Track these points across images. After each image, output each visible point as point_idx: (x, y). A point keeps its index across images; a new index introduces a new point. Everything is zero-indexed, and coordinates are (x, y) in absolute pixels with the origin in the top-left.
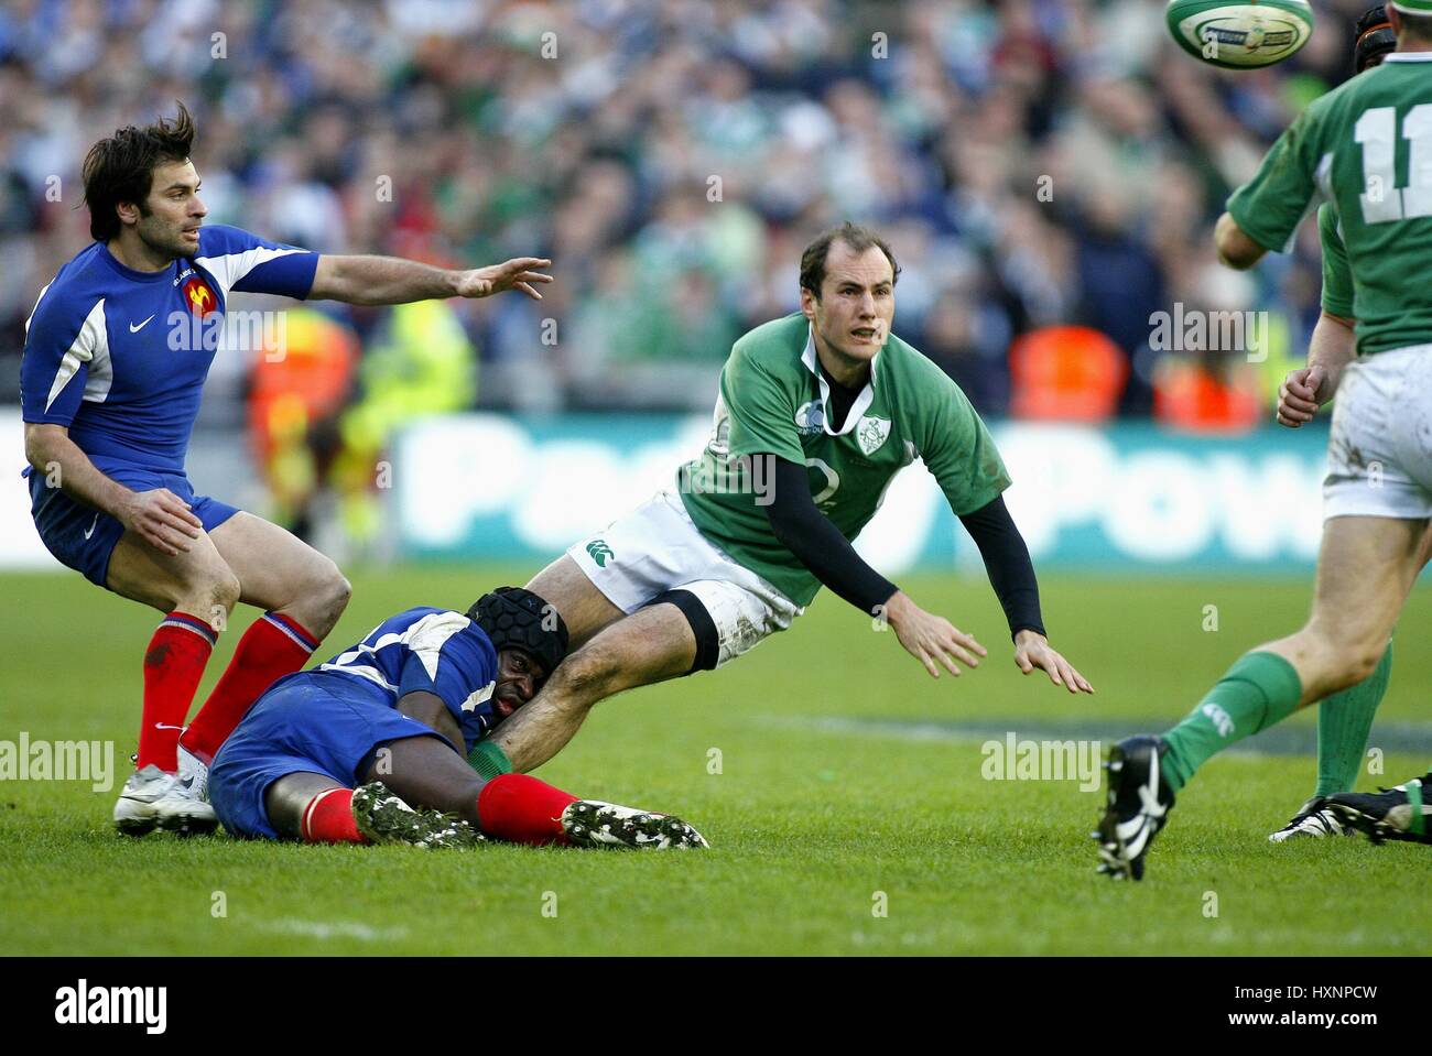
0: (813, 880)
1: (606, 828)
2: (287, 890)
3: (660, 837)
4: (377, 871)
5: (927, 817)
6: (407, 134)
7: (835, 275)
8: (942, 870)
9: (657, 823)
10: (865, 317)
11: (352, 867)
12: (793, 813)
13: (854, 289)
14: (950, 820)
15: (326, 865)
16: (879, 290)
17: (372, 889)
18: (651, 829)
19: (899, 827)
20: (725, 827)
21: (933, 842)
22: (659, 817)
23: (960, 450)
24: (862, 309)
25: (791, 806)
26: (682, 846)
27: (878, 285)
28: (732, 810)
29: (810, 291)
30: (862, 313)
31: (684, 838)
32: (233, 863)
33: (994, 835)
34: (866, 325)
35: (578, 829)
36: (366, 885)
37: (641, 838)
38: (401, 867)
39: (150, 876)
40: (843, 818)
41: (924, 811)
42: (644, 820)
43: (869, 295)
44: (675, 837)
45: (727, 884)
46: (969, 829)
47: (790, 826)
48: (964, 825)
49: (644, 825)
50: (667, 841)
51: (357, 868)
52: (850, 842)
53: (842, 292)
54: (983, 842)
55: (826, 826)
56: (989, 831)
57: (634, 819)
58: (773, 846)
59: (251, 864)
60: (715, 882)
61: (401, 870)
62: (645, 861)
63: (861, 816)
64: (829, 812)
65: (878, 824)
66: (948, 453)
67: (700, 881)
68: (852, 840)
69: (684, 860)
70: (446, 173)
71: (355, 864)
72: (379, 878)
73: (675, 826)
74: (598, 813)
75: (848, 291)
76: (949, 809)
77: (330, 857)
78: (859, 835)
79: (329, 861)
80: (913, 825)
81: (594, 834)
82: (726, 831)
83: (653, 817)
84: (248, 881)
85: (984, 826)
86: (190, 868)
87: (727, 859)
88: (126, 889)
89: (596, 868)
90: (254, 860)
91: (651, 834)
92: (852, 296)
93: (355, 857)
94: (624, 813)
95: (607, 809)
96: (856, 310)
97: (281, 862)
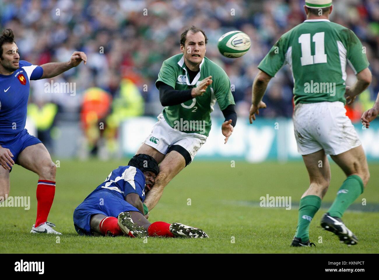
0: (237, 247)
1: (181, 230)
2: (92, 249)
3: (196, 234)
4: (117, 244)
5: (269, 229)
6: (125, 39)
7: (188, 40)
8: (273, 244)
9: (195, 230)
10: (196, 51)
11: (110, 243)
12: (232, 228)
13: (193, 44)
14: (276, 230)
15: (102, 242)
16: (200, 44)
17: (115, 249)
18: (194, 232)
19: (261, 232)
20: (213, 232)
21: (271, 236)
22: (196, 229)
23: (224, 91)
24: (195, 49)
25: (232, 226)
26: (201, 237)
27: (200, 43)
28: (215, 227)
29: (182, 45)
30: (195, 50)
31: (203, 235)
32: (77, 242)
33: (288, 234)
34: (196, 53)
35: (173, 230)
36: (113, 248)
37: (191, 234)
38: (123, 243)
39: (53, 246)
40: (246, 229)
41: (268, 227)
42: (192, 229)
43: (197, 45)
44: (200, 234)
45: (213, 248)
46: (281, 232)
47: (231, 231)
48: (280, 231)
49: (192, 230)
50: (198, 235)
51: (111, 243)
52: (248, 236)
53: (190, 44)
54: (285, 236)
55: (241, 232)
56: (286, 233)
57: (189, 229)
58: (226, 237)
59: (81, 242)
60: (210, 247)
61: (123, 244)
62: (191, 241)
63: (251, 229)
64: (242, 228)
65: (255, 231)
66: (220, 92)
67: (206, 247)
68: (249, 235)
69: (202, 241)
70: (135, 50)
71: (110, 242)
72: (117, 246)
73: (200, 231)
74: (180, 226)
75: (192, 44)
76: (275, 227)
77: (103, 240)
78: (250, 234)
79: (103, 241)
80: (265, 231)
81: (178, 232)
82: (213, 233)
83: (194, 229)
84: (81, 247)
85: (285, 232)
86: (64, 243)
87: (213, 240)
88: (47, 249)
89: (177, 243)
90: (82, 241)
91: (194, 233)
92: (193, 45)
93: (110, 240)
94: (187, 227)
95: (182, 225)
96: (193, 49)
97: (90, 241)
